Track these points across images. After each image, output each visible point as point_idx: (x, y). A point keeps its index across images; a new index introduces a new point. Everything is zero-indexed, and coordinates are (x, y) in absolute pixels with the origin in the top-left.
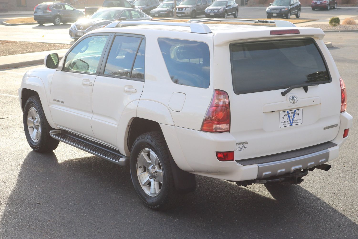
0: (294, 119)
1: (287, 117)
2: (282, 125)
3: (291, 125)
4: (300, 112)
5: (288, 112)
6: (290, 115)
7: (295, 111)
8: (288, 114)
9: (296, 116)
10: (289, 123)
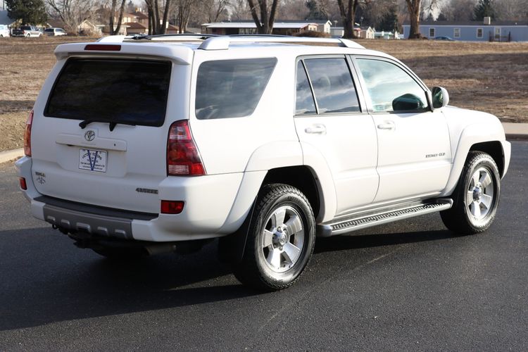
0: (96, 163)
1: (87, 158)
2: (81, 166)
3: (92, 170)
4: (103, 155)
5: (88, 151)
6: (91, 156)
7: (97, 152)
8: (89, 154)
9: (98, 159)
10: (90, 166)
